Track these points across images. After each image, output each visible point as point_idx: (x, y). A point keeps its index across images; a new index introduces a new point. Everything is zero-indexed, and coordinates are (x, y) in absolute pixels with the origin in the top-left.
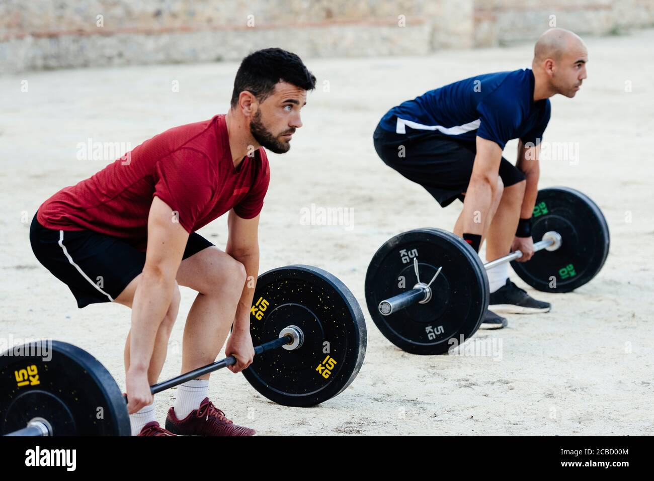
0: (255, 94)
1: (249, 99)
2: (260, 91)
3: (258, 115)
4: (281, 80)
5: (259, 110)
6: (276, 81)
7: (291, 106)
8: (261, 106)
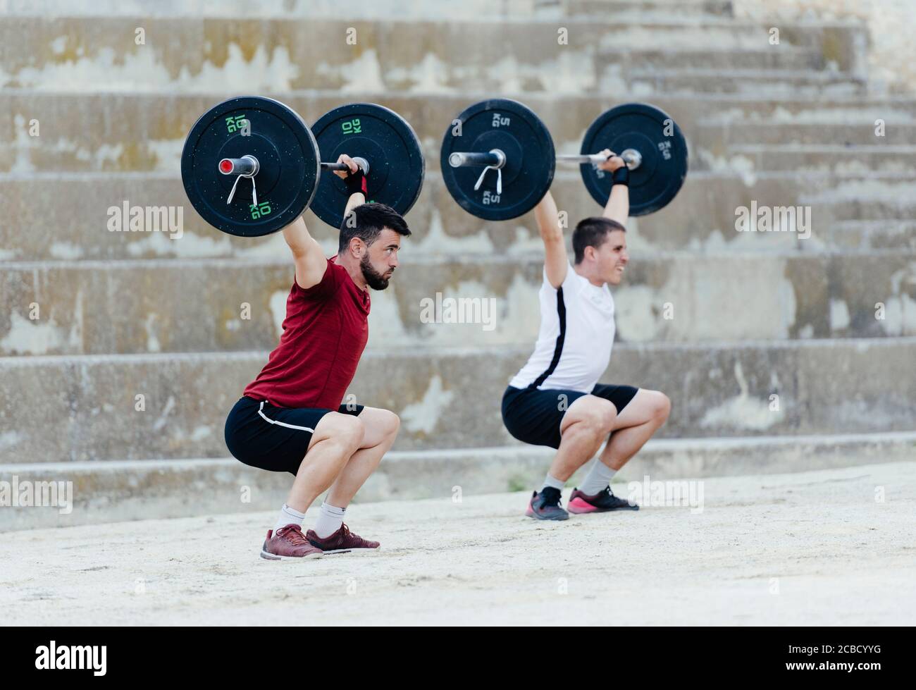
0: (363, 239)
1: (358, 244)
2: (368, 237)
3: (366, 257)
4: (385, 227)
5: (367, 252)
6: (380, 228)
7: (392, 249)
8: (369, 249)
